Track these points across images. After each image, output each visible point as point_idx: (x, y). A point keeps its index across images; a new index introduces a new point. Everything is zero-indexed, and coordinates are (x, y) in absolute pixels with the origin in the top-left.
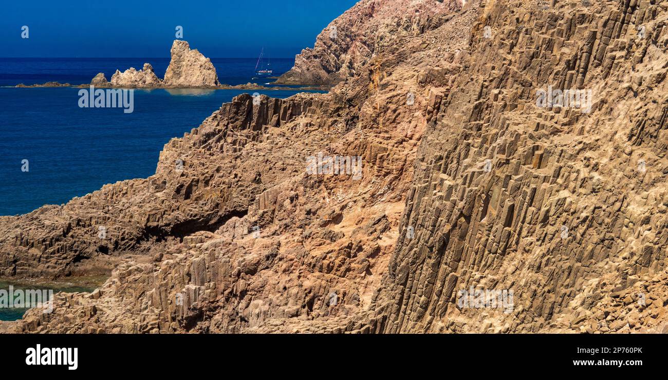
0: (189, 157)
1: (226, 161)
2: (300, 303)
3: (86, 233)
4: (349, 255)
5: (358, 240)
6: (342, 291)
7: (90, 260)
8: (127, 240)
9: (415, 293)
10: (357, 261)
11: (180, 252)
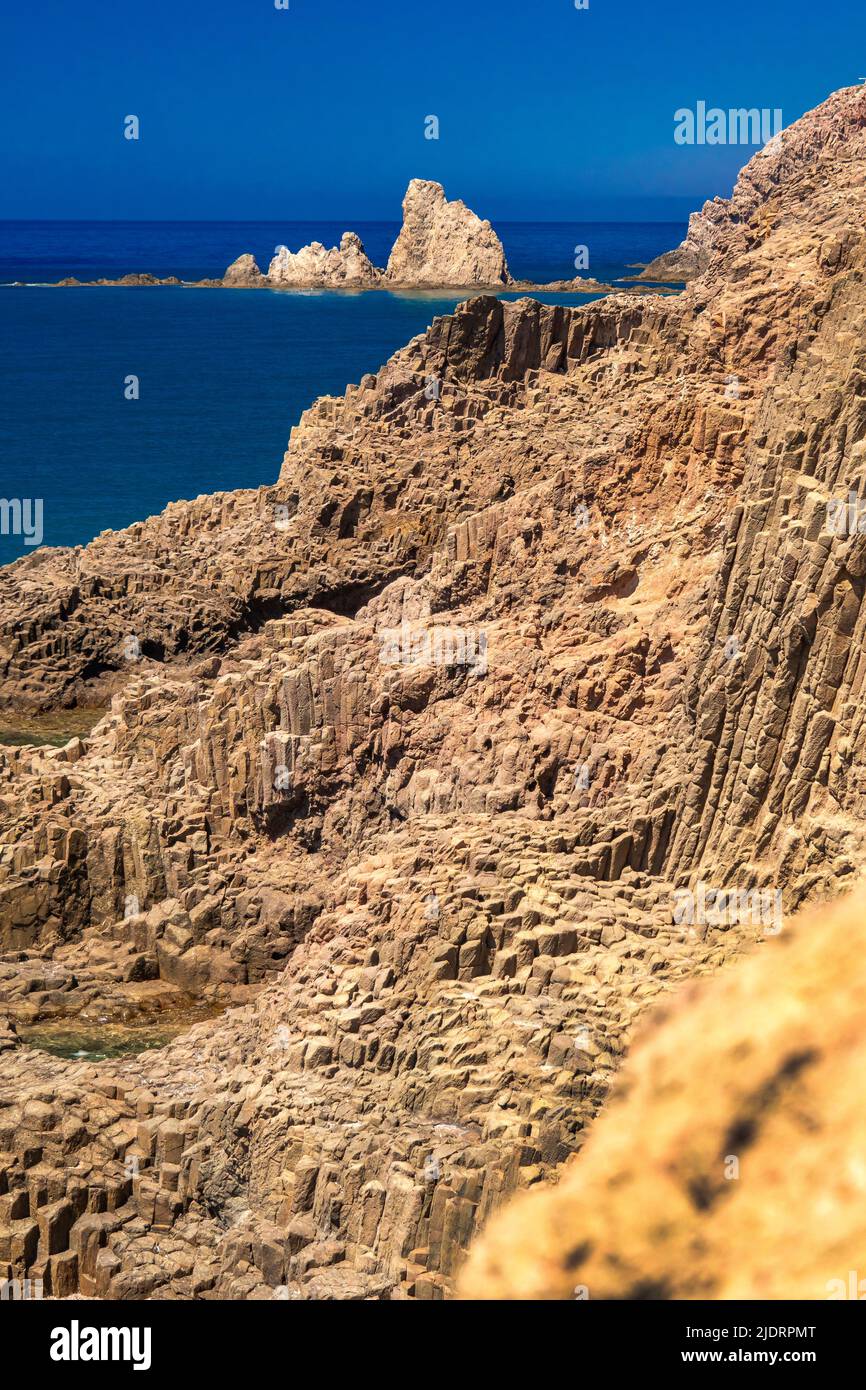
0: (356, 440)
1: (437, 450)
2: (523, 778)
3: (112, 611)
4: (640, 668)
5: (663, 634)
6: (621, 751)
7: (120, 672)
8: (206, 630)
9: (739, 758)
10: (659, 682)
11: (258, 657)
